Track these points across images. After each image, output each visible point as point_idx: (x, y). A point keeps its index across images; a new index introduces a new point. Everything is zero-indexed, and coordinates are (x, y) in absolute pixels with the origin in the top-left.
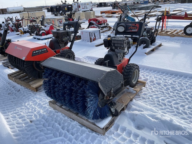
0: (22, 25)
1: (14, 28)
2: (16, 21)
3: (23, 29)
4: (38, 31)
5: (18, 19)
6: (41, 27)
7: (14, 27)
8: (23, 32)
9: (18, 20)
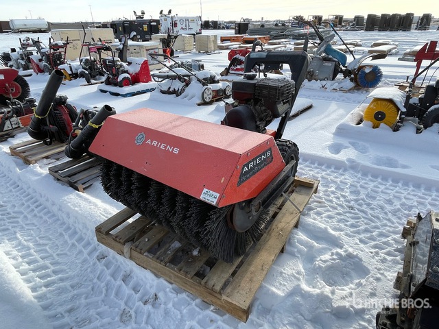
0: (64, 59)
1: (45, 66)
2: (51, 48)
3: (71, 67)
4: (113, 75)
5: (56, 44)
6: (121, 66)
7: (44, 63)
8: (70, 75)
9: (54, 47)
